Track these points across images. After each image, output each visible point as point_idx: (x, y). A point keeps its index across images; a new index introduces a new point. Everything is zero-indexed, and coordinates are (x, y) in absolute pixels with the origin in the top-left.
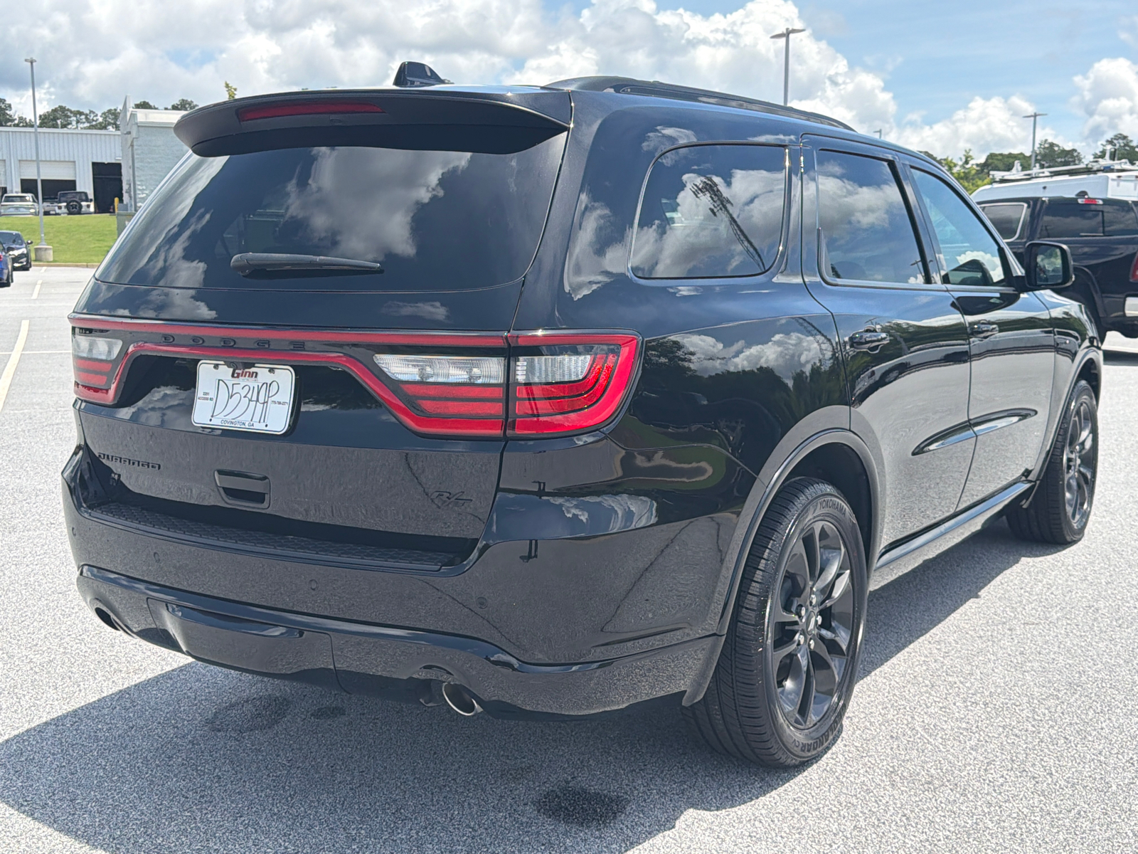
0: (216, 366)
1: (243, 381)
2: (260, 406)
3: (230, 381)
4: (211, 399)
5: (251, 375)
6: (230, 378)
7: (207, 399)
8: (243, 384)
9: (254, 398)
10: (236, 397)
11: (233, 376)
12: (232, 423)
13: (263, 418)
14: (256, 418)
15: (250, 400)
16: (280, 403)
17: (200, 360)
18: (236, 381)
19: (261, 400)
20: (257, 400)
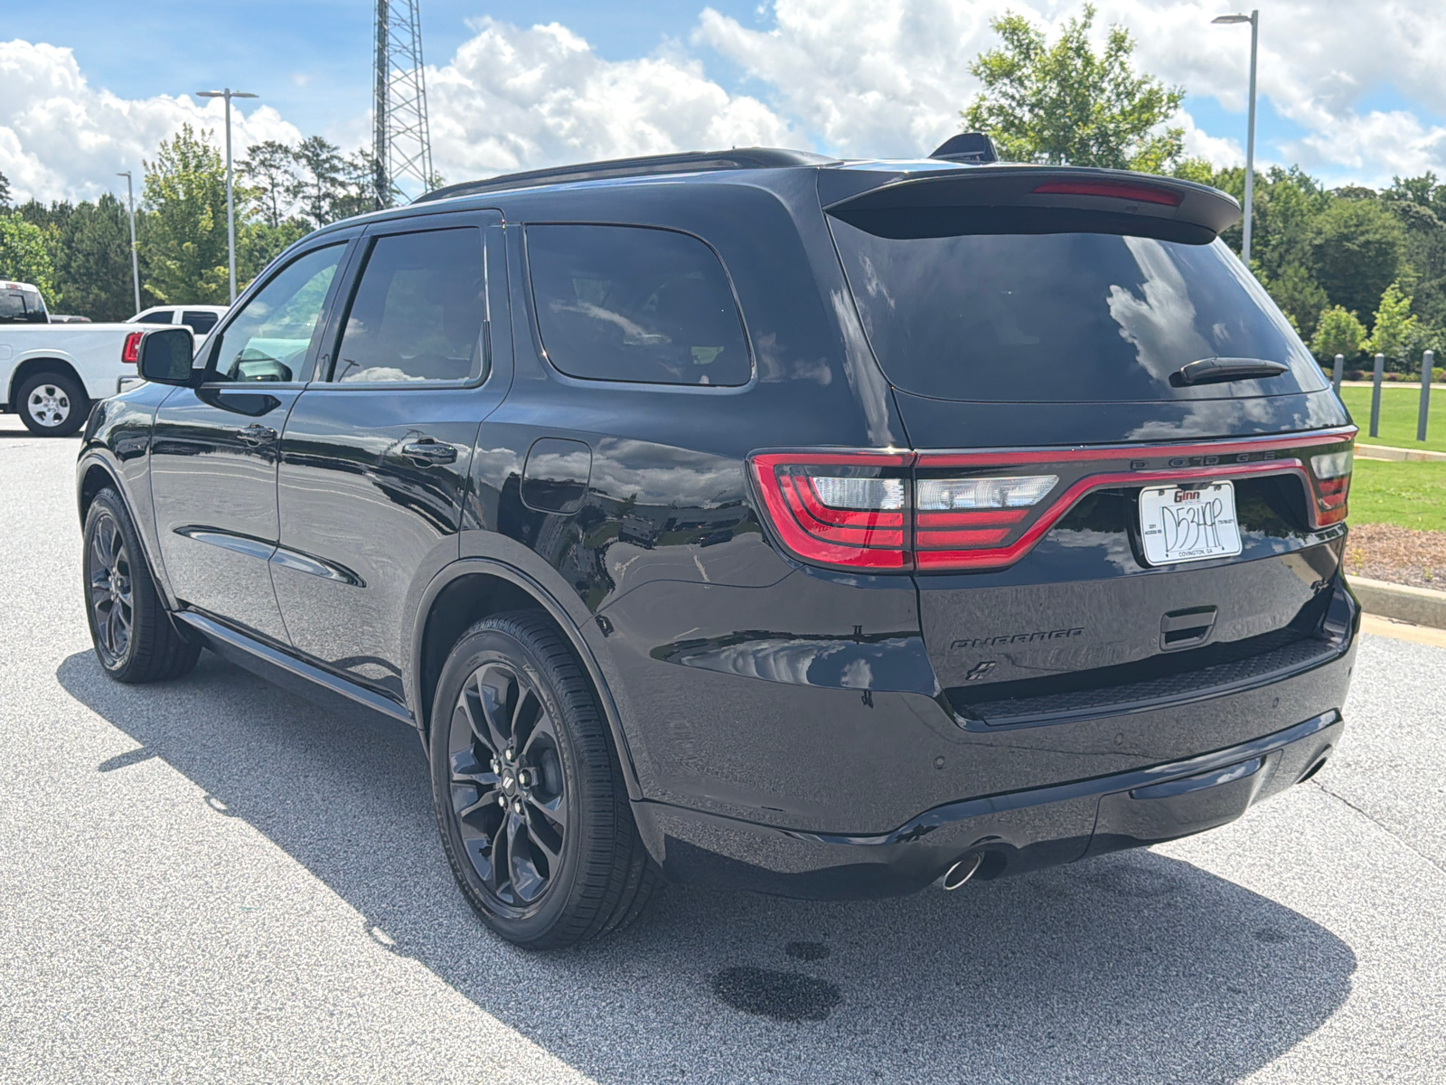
0: (1161, 492)
1: (1186, 504)
2: (1209, 529)
3: (1174, 507)
4: (1160, 531)
5: (1193, 497)
6: (1173, 503)
7: (1155, 532)
8: (1187, 507)
9: (1202, 522)
10: (1184, 523)
11: (1176, 501)
12: (1191, 553)
13: (1217, 543)
14: (1211, 544)
15: (1198, 525)
16: (1226, 522)
17: (1142, 488)
18: (1179, 505)
19: (1209, 523)
20: (1205, 524)
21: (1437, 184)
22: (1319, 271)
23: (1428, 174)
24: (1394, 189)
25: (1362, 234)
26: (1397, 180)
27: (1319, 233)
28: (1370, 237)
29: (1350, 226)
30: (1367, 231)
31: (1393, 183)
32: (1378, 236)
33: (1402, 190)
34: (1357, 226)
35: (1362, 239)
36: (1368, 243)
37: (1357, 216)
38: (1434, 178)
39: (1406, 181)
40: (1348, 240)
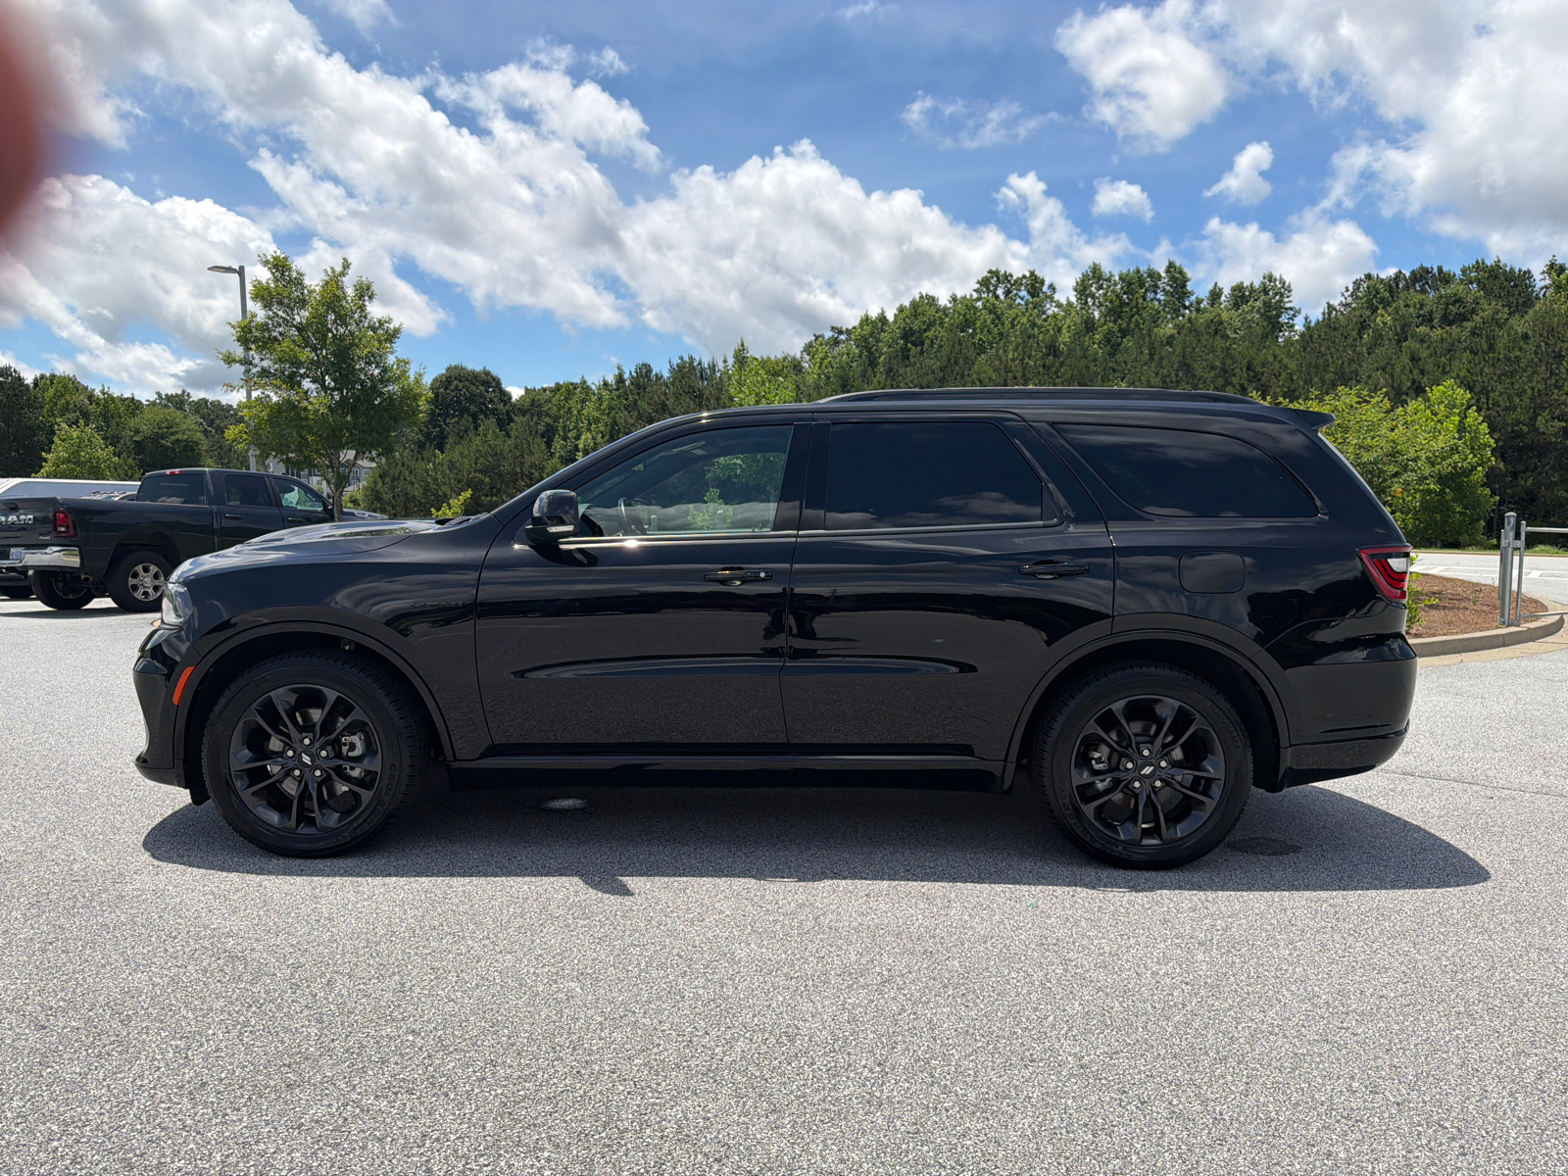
21: (191, 399)
22: (141, 461)
23: (184, 392)
24: (158, 401)
25: (173, 434)
26: (159, 394)
27: (137, 432)
28: (180, 437)
29: (162, 428)
30: (177, 432)
31: (156, 396)
32: (186, 437)
33: (164, 402)
34: (167, 428)
35: (174, 438)
36: (178, 441)
37: (167, 420)
38: (188, 395)
39: (167, 395)
40: (163, 438)
